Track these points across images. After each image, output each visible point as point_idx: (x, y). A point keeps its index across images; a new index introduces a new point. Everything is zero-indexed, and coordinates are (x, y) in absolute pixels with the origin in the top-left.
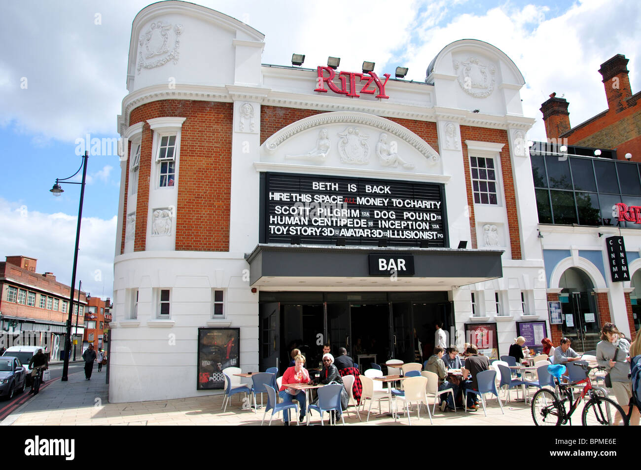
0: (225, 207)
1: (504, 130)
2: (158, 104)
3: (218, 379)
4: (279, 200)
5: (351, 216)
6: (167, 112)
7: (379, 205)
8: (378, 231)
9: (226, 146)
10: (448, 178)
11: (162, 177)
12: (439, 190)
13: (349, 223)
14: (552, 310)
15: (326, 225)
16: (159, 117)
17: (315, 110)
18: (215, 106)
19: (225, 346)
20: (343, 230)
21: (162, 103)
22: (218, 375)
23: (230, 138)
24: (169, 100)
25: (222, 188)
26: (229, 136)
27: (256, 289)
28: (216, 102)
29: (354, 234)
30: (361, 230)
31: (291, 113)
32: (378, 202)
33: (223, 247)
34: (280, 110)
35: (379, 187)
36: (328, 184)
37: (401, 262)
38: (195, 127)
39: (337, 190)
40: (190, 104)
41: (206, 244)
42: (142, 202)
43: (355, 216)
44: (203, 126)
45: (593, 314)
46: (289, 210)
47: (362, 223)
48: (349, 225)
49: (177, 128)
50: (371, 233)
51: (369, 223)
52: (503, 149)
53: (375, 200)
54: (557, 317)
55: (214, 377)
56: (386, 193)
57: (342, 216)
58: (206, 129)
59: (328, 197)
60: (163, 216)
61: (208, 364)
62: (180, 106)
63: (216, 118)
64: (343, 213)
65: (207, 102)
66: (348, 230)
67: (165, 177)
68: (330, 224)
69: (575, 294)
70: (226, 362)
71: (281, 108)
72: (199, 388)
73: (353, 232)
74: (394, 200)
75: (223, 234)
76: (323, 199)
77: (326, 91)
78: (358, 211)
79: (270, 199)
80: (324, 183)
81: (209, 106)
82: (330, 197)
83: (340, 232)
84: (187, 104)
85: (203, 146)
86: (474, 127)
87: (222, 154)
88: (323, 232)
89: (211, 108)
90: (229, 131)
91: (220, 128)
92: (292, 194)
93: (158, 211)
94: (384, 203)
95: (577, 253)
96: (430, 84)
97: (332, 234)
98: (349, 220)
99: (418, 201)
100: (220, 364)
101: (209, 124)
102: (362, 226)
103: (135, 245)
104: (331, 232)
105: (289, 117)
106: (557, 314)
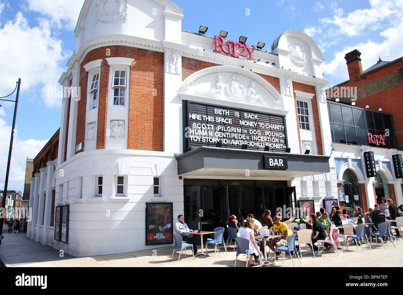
0: (160, 122)
1: (314, 86)
2: (114, 48)
3: (160, 237)
4: (195, 119)
5: (237, 132)
6: (121, 54)
7: (252, 126)
8: (252, 142)
9: (160, 80)
10: (287, 112)
11: (115, 98)
12: (283, 119)
13: (236, 136)
14: (340, 193)
15: (223, 137)
16: (115, 57)
17: (213, 63)
18: (152, 53)
19: (164, 215)
20: (232, 140)
21: (116, 48)
22: (160, 235)
23: (162, 76)
24: (122, 46)
25: (158, 109)
26: (161, 74)
27: (182, 177)
28: (153, 51)
29: (238, 143)
30: (242, 141)
31: (199, 63)
32: (251, 124)
33: (160, 148)
34: (193, 61)
35: (252, 115)
36: (224, 111)
37: (281, 161)
38: (140, 66)
39: (229, 115)
40: (136, 50)
41: (148, 146)
42: (102, 114)
43: (239, 132)
44: (144, 66)
45: (358, 196)
46: (201, 126)
47: (243, 137)
48: (236, 138)
49: (127, 65)
50: (248, 143)
51: (247, 137)
52: (313, 97)
53: (249, 123)
54: (342, 197)
55: (157, 236)
56: (255, 119)
57: (232, 131)
58: (147, 68)
59: (223, 119)
60: (118, 125)
61: (153, 228)
62: (130, 51)
63: (153, 62)
64: (232, 130)
65: (147, 50)
66: (235, 140)
67: (117, 98)
68: (225, 136)
69: (349, 184)
70: (164, 226)
71: (193, 59)
72: (147, 244)
73: (238, 142)
74: (260, 124)
75: (159, 139)
76: (221, 120)
77: (220, 52)
78: (240, 129)
79: (190, 118)
80: (221, 110)
81: (148, 53)
82: (225, 119)
83: (231, 142)
84: (134, 50)
85: (145, 80)
86: (299, 83)
87: (158, 86)
88: (221, 141)
89: (150, 54)
90: (162, 71)
91: (156, 68)
92: (203, 116)
93: (115, 121)
94: (254, 125)
95: (351, 160)
96: (276, 55)
97: (226, 143)
98: (235, 134)
99: (272, 125)
100: (160, 227)
101: (149, 65)
102: (243, 138)
103: (97, 144)
104: (226, 141)
105: (198, 66)
106: (342, 195)
